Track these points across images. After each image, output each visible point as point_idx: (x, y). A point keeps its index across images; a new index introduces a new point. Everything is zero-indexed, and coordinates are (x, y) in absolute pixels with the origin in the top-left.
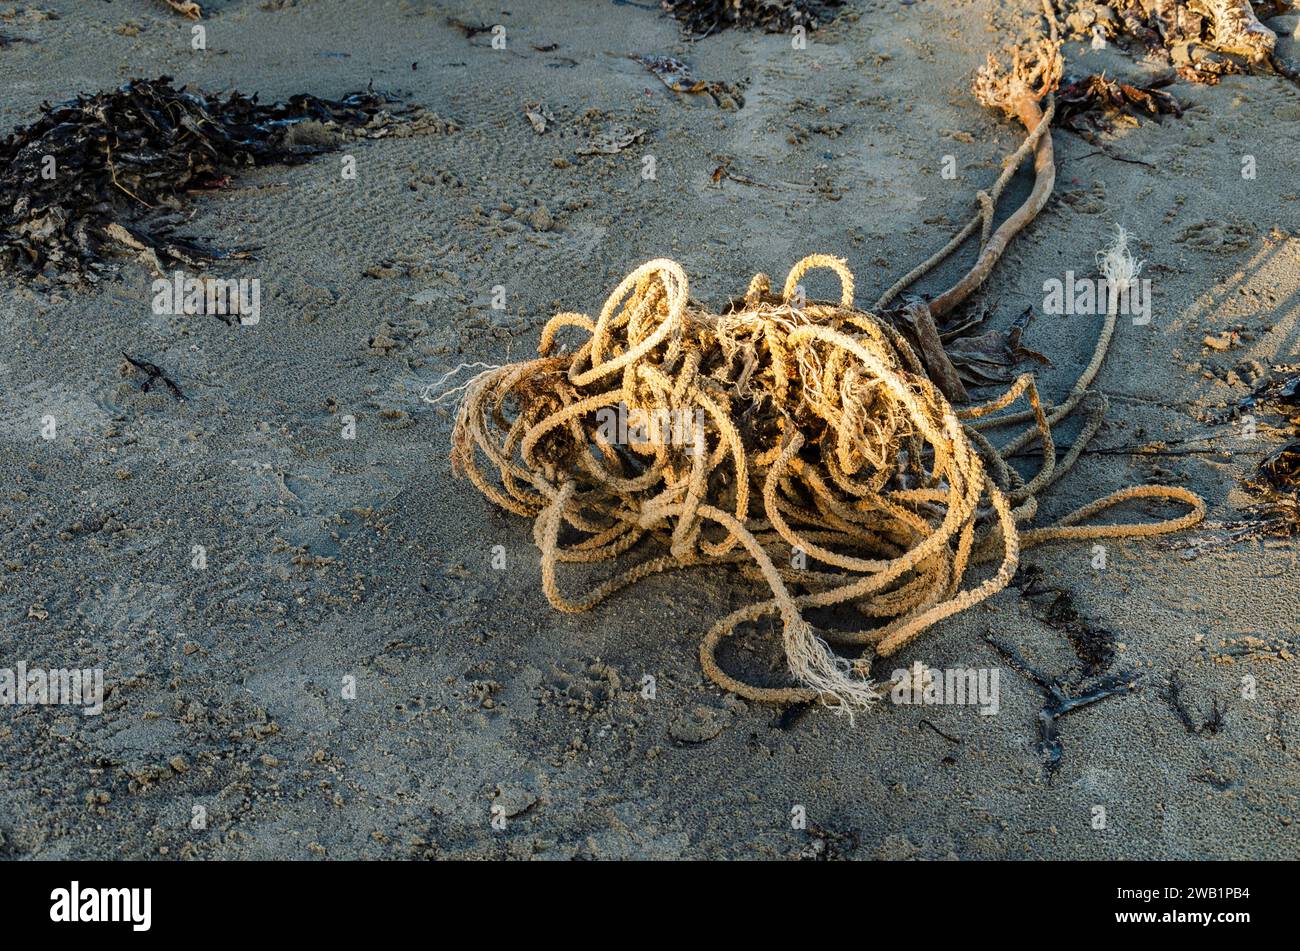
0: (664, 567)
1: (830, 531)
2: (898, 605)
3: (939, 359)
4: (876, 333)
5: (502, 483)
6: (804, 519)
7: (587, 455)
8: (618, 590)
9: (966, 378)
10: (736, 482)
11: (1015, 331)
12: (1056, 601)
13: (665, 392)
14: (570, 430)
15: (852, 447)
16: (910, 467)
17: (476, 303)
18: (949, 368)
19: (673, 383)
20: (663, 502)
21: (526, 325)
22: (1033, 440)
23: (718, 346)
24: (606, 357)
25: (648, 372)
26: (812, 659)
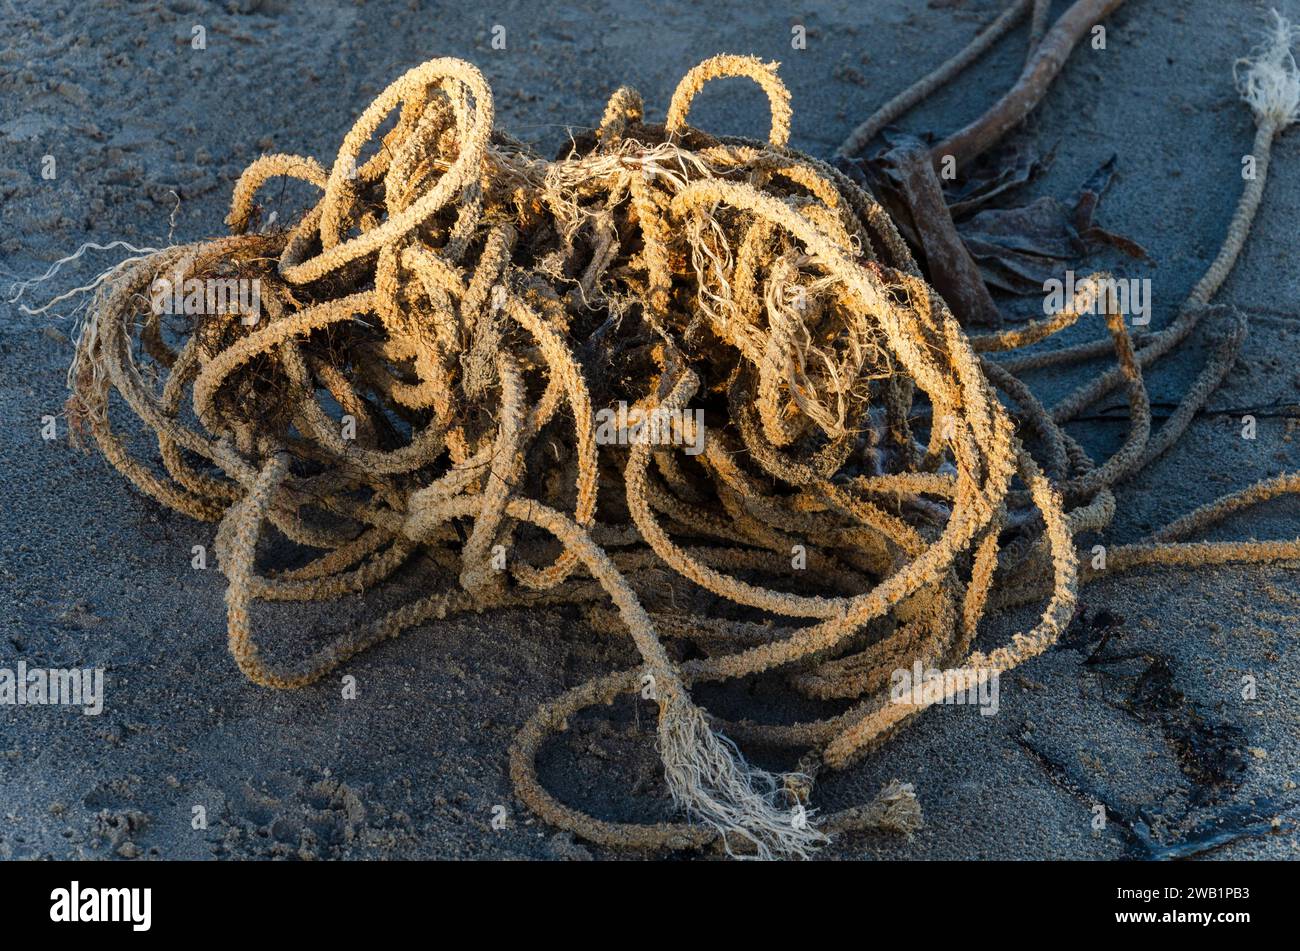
0: (448, 610)
1: (745, 548)
2: (863, 678)
3: (947, 247)
4: (831, 196)
5: (160, 461)
6: (700, 526)
7: (311, 408)
8: (366, 650)
9: (996, 281)
10: (577, 458)
11: (1085, 200)
12: (1146, 675)
13: (451, 295)
14: (280, 364)
15: (785, 397)
16: (889, 435)
17: (118, 140)
18: (965, 263)
19: (466, 282)
20: (445, 492)
21: (210, 182)
22: (1112, 391)
23: (548, 216)
24: (347, 233)
25: (419, 259)
26: (708, 772)
